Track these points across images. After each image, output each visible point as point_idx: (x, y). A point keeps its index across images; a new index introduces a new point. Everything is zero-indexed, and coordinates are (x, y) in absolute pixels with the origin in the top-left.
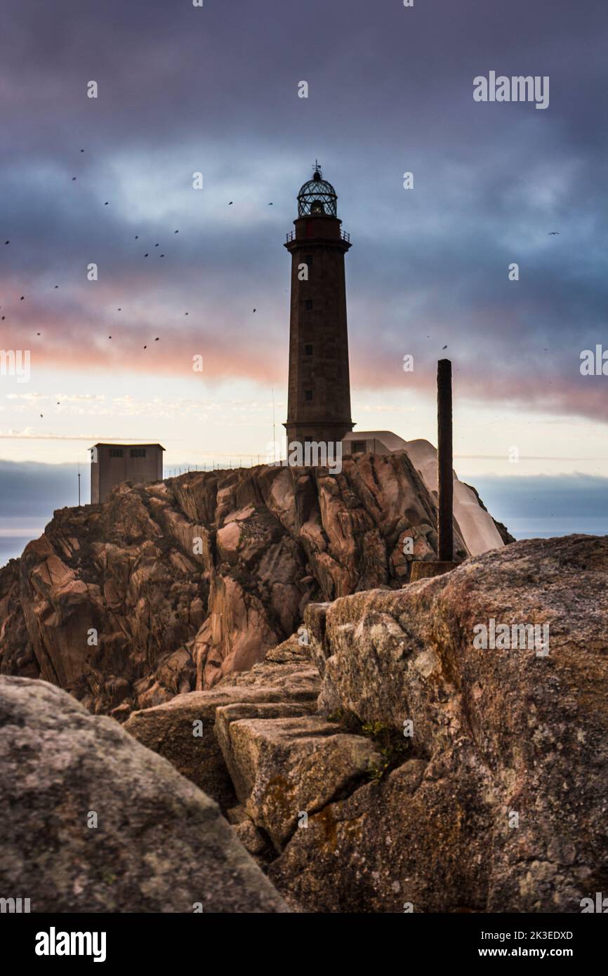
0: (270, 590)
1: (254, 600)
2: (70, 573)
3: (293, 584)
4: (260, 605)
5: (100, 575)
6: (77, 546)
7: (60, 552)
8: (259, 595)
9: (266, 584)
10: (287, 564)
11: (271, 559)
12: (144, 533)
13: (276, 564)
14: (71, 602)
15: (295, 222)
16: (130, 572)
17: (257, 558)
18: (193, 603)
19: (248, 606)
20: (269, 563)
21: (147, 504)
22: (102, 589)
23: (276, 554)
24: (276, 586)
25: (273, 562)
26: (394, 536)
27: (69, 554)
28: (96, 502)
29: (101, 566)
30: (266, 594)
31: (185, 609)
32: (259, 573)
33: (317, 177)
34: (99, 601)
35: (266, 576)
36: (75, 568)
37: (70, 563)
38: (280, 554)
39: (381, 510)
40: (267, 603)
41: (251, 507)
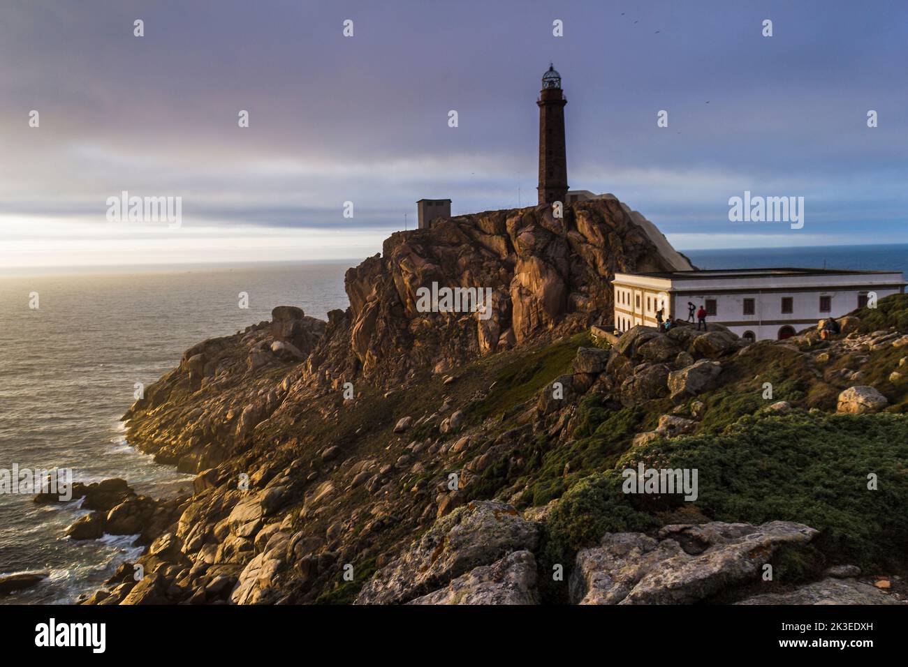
0: (555, 261)
1: (549, 265)
2: (423, 261)
3: (566, 258)
4: (553, 267)
5: (439, 261)
6: (421, 248)
7: (414, 251)
8: (551, 263)
9: (553, 258)
10: (562, 250)
11: (552, 247)
12: (461, 241)
13: (556, 250)
14: (428, 273)
15: (541, 92)
16: (457, 259)
17: (546, 247)
18: (500, 271)
19: (547, 268)
20: (552, 249)
21: (460, 227)
22: (441, 267)
23: (555, 245)
24: (558, 259)
25: (554, 249)
26: (623, 234)
27: (419, 252)
28: (422, 227)
29: (438, 257)
30: (553, 263)
31: (496, 274)
32: (548, 253)
33: (551, 69)
34: (442, 273)
35: (551, 255)
36: (425, 258)
37: (421, 256)
38: (557, 245)
39: (615, 223)
40: (555, 266)
41: (531, 226)
